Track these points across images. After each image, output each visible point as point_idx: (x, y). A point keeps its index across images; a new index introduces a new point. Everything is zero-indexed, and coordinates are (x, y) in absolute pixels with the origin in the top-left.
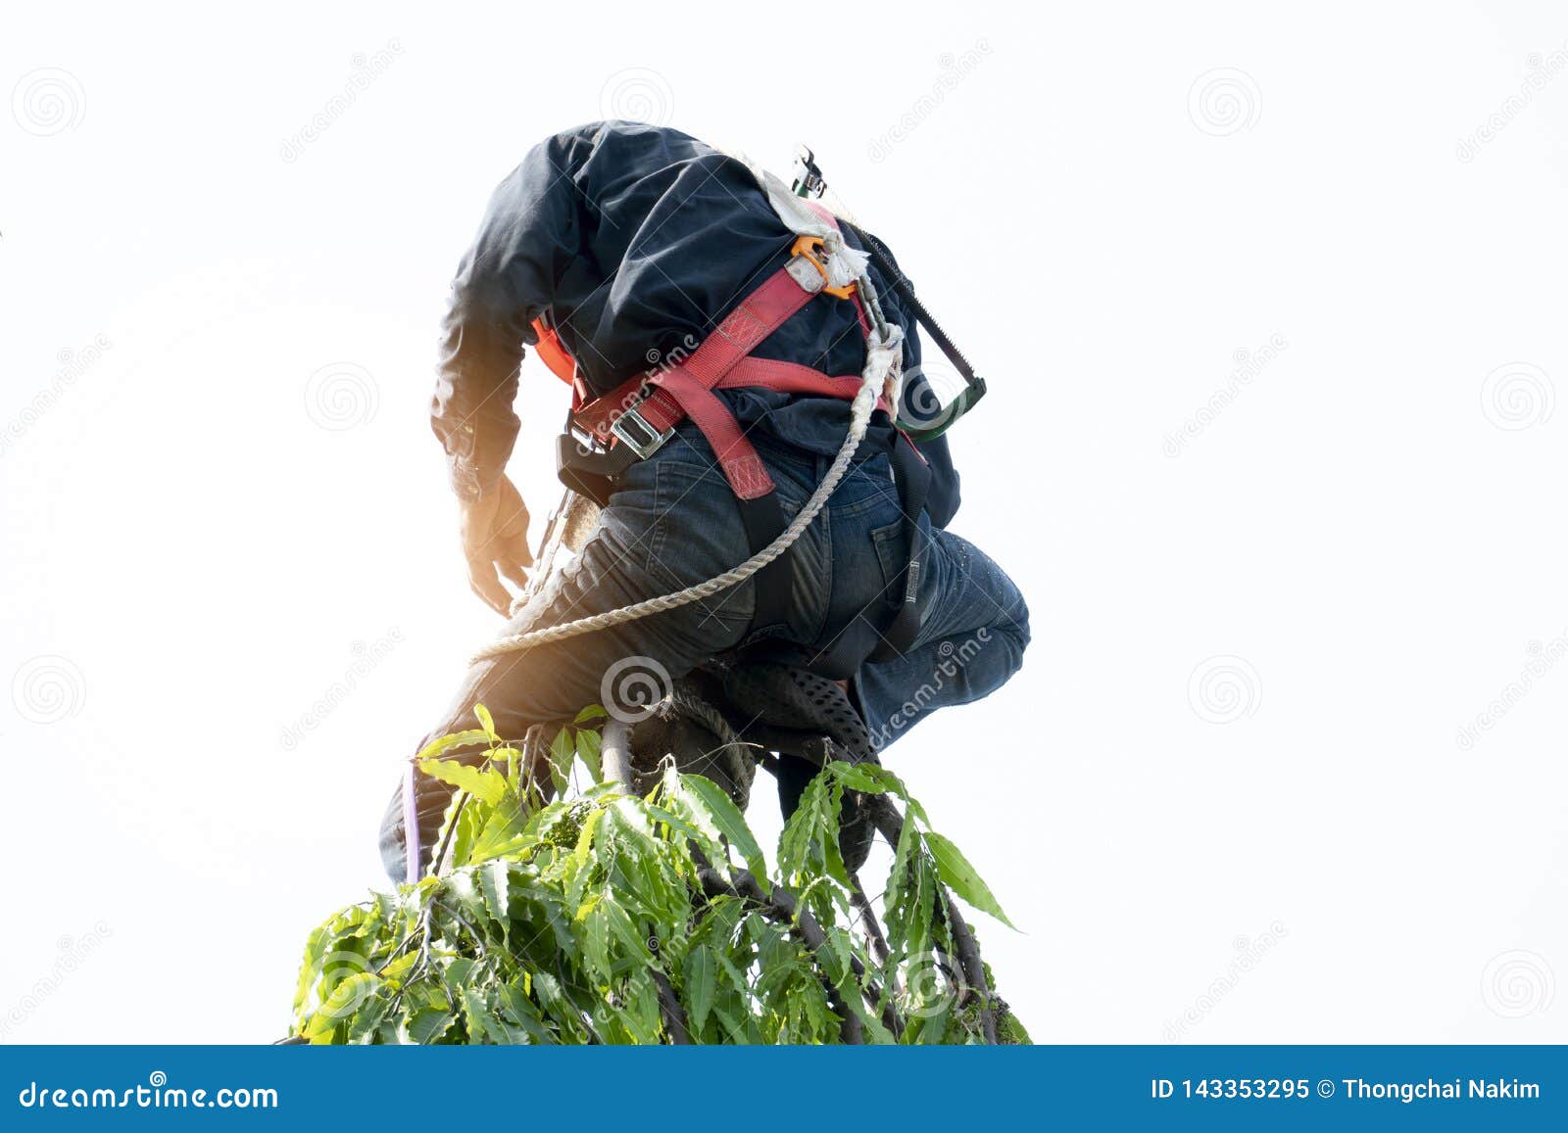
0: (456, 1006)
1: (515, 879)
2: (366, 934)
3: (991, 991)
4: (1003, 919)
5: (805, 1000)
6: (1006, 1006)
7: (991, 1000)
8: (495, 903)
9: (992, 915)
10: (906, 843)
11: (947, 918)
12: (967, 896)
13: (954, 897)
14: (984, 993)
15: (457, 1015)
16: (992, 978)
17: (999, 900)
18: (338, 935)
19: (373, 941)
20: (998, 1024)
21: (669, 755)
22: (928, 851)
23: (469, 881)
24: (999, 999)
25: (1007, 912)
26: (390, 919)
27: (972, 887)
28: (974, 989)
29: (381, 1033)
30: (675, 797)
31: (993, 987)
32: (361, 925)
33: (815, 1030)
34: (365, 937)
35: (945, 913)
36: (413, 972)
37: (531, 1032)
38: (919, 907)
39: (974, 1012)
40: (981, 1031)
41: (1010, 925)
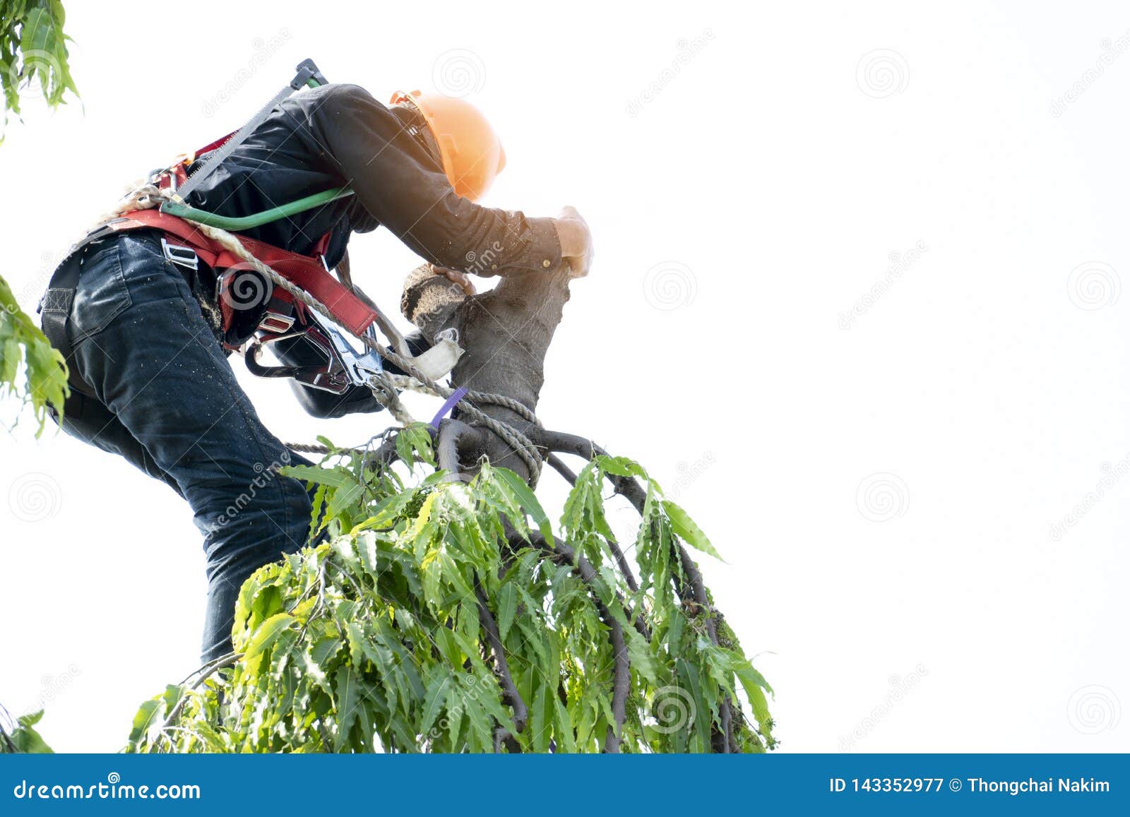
0: (344, 634)
1: (381, 545)
2: (282, 583)
3: (711, 606)
4: (717, 556)
5: (585, 617)
6: (722, 615)
7: (712, 611)
8: (368, 563)
9: (710, 554)
10: (648, 509)
11: (679, 559)
12: (692, 542)
13: (683, 543)
14: (707, 607)
15: (344, 642)
16: (712, 597)
17: (714, 543)
18: (262, 585)
19: (286, 588)
20: (717, 628)
21: (485, 455)
22: (665, 514)
23: (350, 547)
24: (717, 611)
25: (719, 551)
26: (297, 573)
27: (696, 536)
28: (701, 605)
29: (293, 656)
30: (489, 482)
31: (713, 603)
32: (278, 577)
33: (593, 638)
34: (281, 586)
35: (677, 555)
36: (313, 611)
37: (395, 651)
38: (660, 551)
39: (701, 620)
40: (706, 632)
41: (721, 560)
